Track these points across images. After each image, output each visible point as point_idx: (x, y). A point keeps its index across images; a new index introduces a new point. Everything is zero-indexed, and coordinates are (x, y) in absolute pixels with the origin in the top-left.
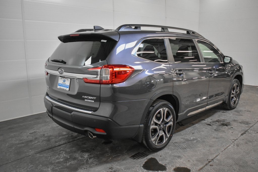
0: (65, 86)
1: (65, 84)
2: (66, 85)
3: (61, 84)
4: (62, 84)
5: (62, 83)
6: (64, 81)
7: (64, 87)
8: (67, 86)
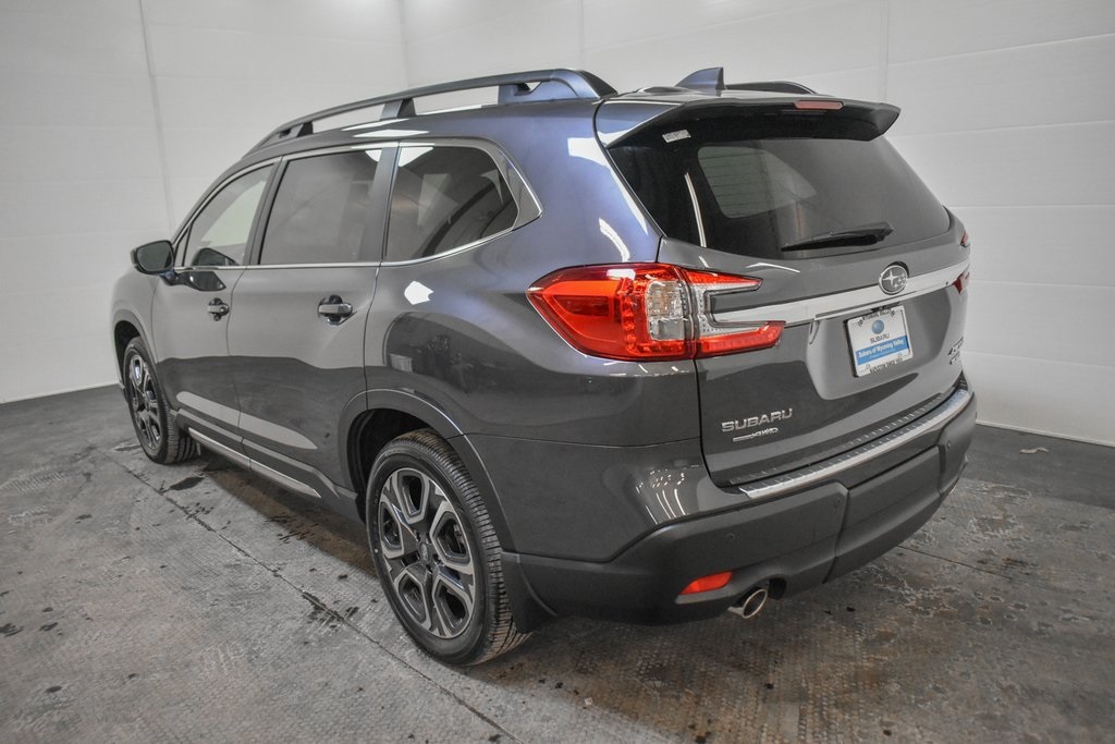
0: (891, 345)
1: (886, 340)
2: (890, 342)
3: (866, 350)
4: (871, 348)
5: (872, 341)
6: (879, 328)
7: (888, 352)
8: (896, 343)
